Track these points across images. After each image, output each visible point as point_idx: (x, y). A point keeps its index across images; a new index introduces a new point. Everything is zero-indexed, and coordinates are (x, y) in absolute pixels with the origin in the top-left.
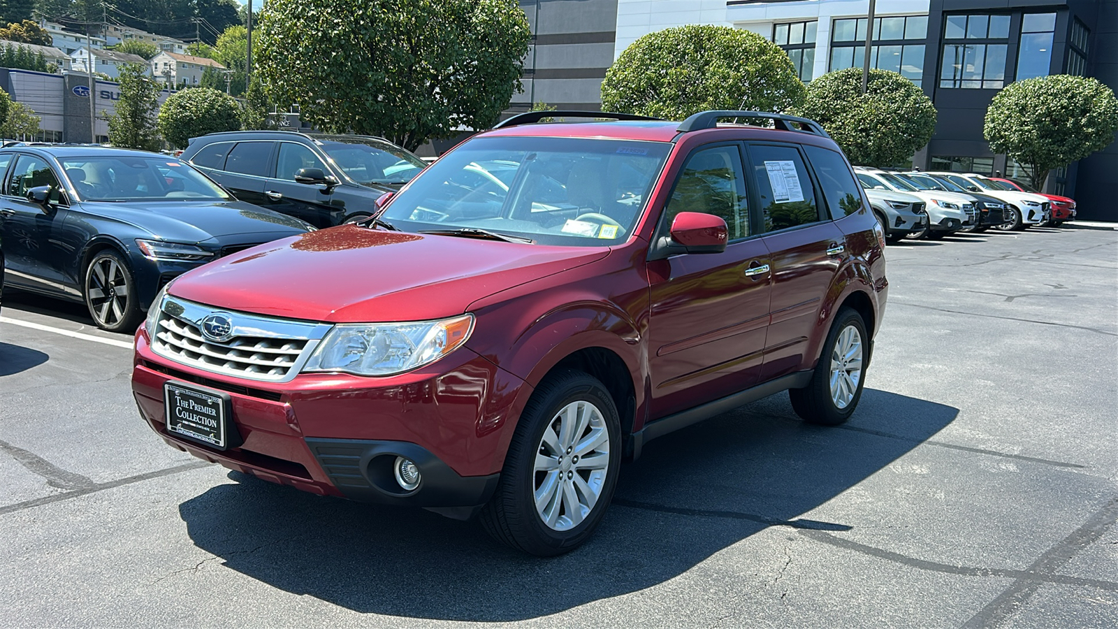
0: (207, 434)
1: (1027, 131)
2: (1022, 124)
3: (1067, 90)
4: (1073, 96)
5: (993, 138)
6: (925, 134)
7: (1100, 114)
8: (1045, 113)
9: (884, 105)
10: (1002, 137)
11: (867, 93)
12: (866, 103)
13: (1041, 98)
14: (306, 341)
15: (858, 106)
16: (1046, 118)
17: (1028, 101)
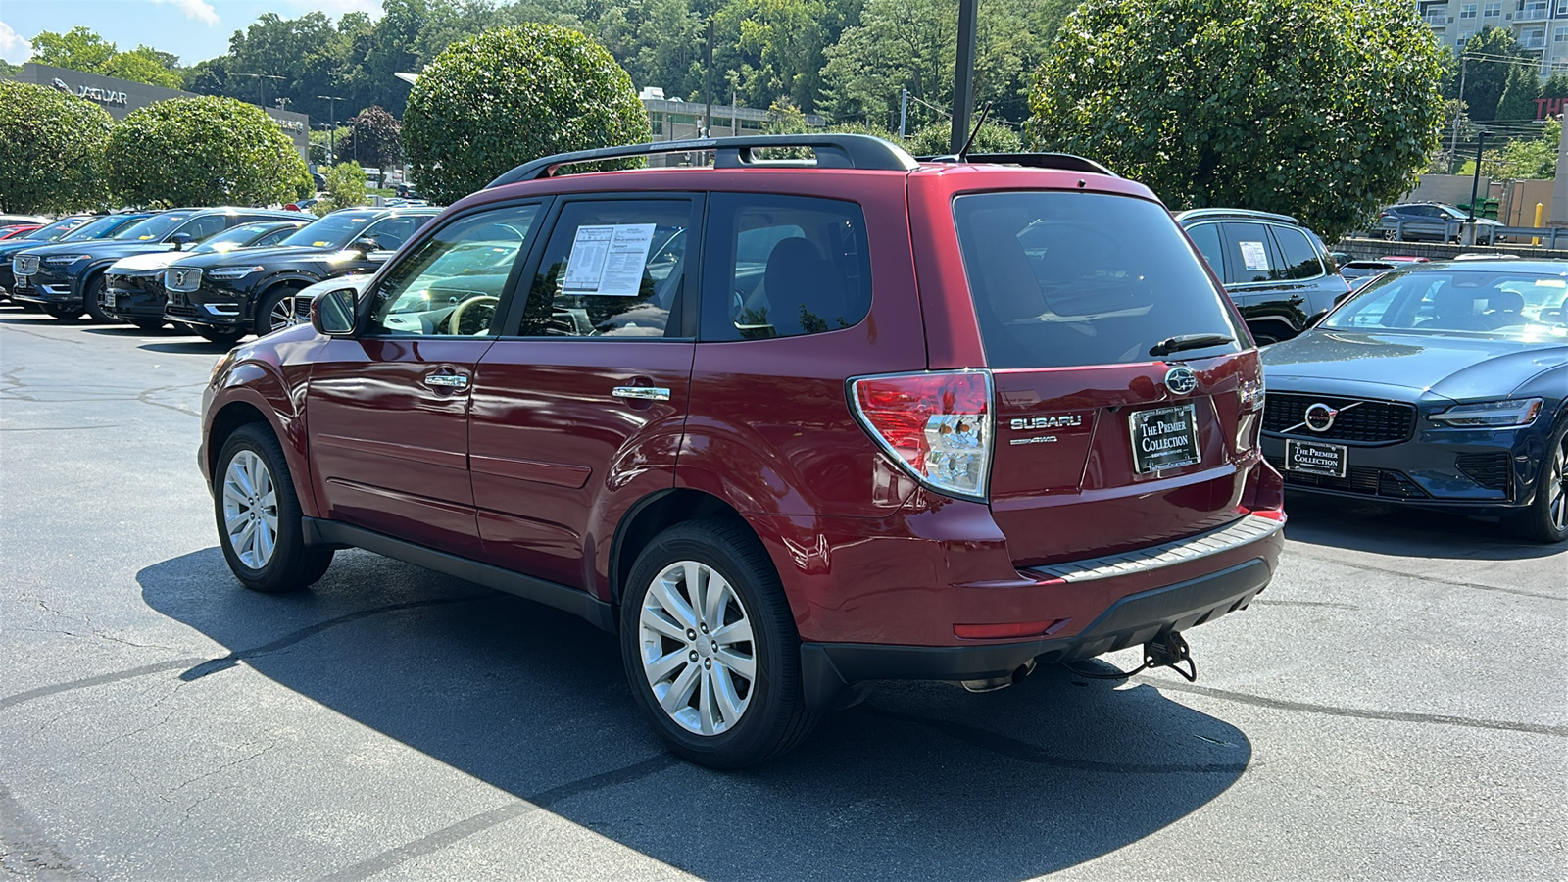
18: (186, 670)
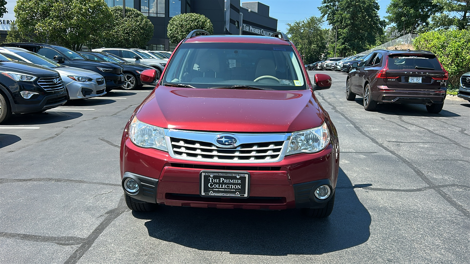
0: (234, 193)
1: (184, 35)
2: (182, 32)
3: (196, 19)
4: (198, 21)
5: (172, 37)
6: (151, 35)
7: (207, 29)
8: (190, 28)
9: (134, 23)
10: (175, 37)
11: (125, 17)
12: (126, 22)
13: (188, 22)
14: (284, 142)
15: (123, 23)
16: (190, 30)
17: (183, 23)
18: (370, 187)
